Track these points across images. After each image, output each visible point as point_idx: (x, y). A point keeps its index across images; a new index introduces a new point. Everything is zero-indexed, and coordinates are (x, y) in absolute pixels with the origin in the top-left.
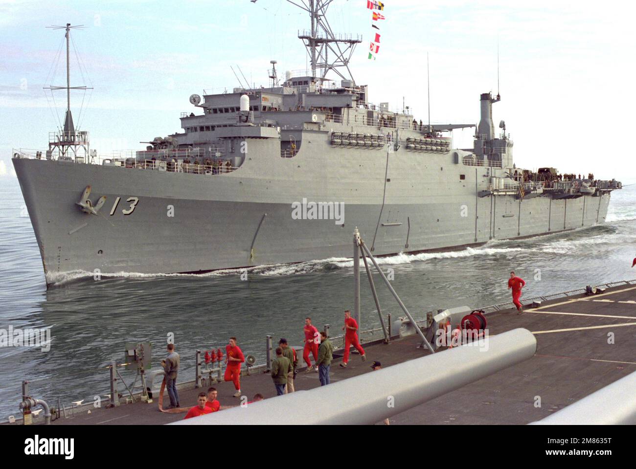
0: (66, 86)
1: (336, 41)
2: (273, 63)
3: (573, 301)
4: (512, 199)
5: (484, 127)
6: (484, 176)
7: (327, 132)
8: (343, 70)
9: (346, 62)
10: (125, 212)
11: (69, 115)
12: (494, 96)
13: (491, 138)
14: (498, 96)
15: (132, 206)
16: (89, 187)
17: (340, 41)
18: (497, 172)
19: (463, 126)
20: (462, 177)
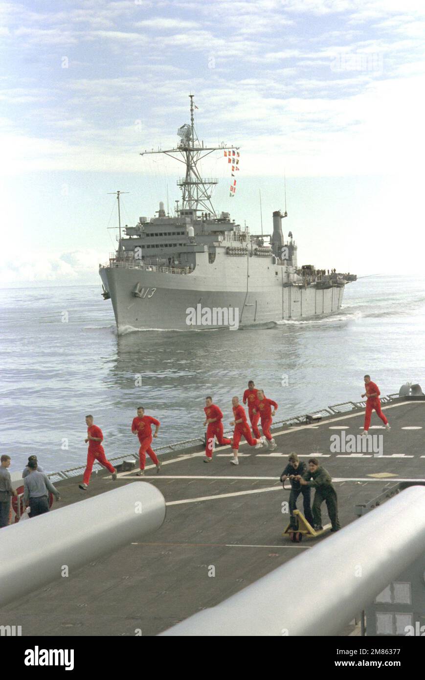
0: (119, 226)
4: (298, 289)
5: (277, 237)
6: (285, 272)
7: (225, 247)
10: (149, 296)
12: (283, 214)
13: (282, 244)
14: (286, 213)
15: (153, 293)
16: (139, 282)
17: (205, 183)
18: (291, 269)
19: (267, 236)
20: (276, 274)
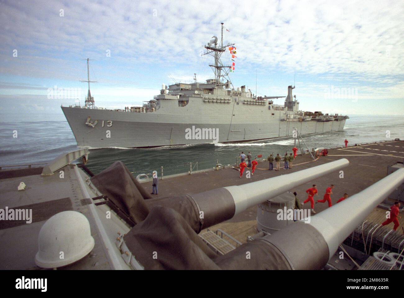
0: (88, 81)
1: (224, 67)
2: (195, 74)
3: (351, 147)
4: (298, 122)
6: (284, 114)
7: (202, 98)
8: (226, 77)
9: (227, 74)
10: (108, 126)
11: (89, 91)
12: (293, 87)
13: (291, 101)
14: (294, 86)
15: (111, 124)
16: (89, 117)
17: (225, 67)
18: (291, 113)
19: (281, 97)
20: (273, 114)
